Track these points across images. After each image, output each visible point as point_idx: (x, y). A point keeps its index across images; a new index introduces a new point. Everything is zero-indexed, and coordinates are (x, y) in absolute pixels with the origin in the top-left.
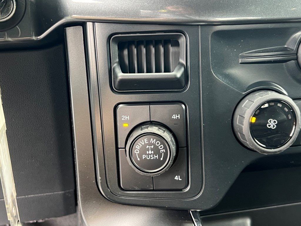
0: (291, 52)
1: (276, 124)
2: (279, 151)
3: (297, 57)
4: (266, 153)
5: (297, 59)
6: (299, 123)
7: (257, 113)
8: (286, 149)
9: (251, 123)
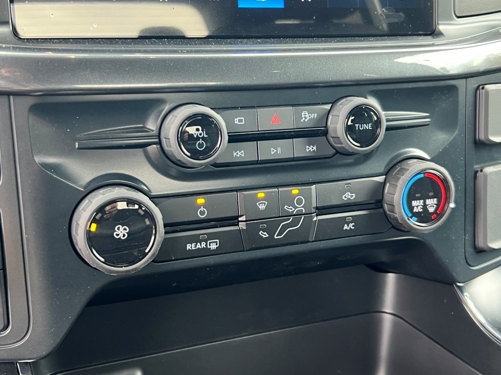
0: (151, 133)
1: (127, 233)
2: (133, 270)
3: (160, 140)
4: (114, 273)
5: (160, 143)
6: (160, 229)
7: (98, 217)
8: (143, 266)
9: (90, 231)
